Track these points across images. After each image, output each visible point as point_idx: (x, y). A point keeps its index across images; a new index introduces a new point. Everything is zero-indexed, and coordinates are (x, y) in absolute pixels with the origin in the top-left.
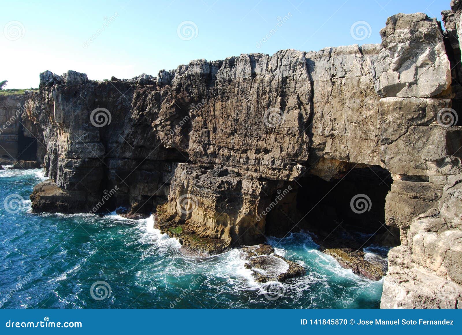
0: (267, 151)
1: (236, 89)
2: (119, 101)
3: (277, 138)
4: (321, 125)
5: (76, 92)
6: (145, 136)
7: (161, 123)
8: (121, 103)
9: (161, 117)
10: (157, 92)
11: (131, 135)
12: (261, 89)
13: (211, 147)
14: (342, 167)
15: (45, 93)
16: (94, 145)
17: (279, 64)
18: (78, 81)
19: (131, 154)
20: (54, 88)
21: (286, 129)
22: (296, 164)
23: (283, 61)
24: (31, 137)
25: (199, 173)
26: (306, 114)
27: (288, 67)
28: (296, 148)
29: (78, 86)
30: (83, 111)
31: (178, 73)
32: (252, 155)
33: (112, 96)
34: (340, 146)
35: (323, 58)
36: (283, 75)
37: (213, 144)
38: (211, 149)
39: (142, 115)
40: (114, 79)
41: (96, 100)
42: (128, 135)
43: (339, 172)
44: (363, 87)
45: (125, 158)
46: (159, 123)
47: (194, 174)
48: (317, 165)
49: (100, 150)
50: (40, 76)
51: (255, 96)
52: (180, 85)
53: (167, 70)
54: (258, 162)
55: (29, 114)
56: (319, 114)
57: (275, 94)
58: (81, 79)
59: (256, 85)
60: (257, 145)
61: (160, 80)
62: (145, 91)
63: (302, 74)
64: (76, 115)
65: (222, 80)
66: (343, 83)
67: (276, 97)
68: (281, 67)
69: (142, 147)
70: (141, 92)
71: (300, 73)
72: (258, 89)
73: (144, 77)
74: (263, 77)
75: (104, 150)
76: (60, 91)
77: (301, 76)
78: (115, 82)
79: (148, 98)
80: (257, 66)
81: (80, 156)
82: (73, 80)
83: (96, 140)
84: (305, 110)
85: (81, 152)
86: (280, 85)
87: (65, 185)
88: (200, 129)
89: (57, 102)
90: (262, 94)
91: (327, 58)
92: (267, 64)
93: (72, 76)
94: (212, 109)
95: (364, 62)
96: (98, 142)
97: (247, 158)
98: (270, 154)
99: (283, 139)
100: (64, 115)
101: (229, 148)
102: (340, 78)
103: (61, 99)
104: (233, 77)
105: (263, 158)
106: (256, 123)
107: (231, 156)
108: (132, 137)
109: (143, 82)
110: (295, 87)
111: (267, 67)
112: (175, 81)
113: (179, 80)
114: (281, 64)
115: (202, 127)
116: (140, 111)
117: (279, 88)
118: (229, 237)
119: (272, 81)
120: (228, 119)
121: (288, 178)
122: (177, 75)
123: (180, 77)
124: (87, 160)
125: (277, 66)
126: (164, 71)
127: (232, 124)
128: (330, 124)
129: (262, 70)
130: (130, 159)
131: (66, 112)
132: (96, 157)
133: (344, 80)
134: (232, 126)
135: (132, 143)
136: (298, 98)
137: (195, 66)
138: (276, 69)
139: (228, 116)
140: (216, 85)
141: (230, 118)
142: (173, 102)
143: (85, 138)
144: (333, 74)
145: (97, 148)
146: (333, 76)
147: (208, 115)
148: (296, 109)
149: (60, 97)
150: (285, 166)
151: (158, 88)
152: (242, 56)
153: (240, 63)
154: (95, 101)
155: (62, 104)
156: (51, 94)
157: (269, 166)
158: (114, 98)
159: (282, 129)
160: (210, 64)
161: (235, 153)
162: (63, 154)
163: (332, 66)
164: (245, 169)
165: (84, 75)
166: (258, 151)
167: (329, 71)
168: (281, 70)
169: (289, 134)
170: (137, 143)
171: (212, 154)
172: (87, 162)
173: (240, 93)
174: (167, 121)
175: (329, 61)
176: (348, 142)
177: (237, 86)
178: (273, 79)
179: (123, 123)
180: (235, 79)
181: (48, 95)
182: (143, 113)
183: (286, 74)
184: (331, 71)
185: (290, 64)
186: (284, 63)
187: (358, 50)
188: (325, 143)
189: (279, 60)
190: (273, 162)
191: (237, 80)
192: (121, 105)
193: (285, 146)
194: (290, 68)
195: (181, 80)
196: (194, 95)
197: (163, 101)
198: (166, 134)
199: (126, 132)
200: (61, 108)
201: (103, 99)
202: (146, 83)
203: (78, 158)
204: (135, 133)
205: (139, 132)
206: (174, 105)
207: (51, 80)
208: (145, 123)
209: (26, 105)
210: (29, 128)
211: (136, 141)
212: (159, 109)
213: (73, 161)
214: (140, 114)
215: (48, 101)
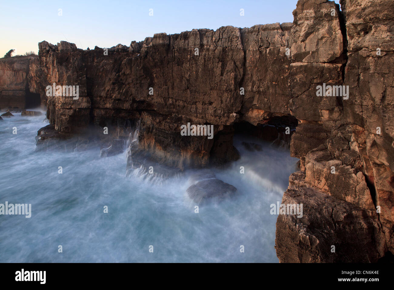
0: (211, 103)
1: (189, 56)
2: (101, 65)
3: (218, 93)
4: (251, 84)
5: (68, 58)
6: (121, 91)
7: (133, 82)
8: (103, 66)
9: (133, 77)
10: (130, 58)
11: (111, 91)
12: (207, 56)
13: (170, 100)
14: (266, 116)
15: (43, 59)
16: (83, 99)
17: (221, 37)
18: (69, 49)
19: (111, 105)
20: (50, 54)
21: (225, 87)
22: (232, 113)
23: (223, 36)
24: (35, 93)
25: (161, 119)
26: (240, 75)
27: (227, 39)
28: (232, 101)
29: (69, 54)
30: (73, 73)
31: (145, 43)
32: (200, 106)
33: (96, 61)
34: (264, 100)
35: (253, 33)
36: (223, 46)
37: (172, 98)
38: (170, 101)
39: (119, 76)
40: (96, 48)
41: (84, 64)
42: (108, 91)
43: (263, 118)
44: (281, 55)
45: (107, 108)
46: (131, 82)
47: (157, 120)
48: (248, 114)
49: (88, 102)
50: (39, 45)
51: (203, 61)
52: (147, 52)
53: (138, 41)
54: (204, 111)
55: (33, 75)
56: (250, 76)
57: (217, 60)
58: (71, 48)
59: (204, 53)
60: (204, 98)
61: (132, 49)
62: (120, 58)
63: (237, 45)
64: (68, 76)
65: (178, 49)
66: (268, 52)
67: (218, 62)
68: (222, 39)
69: (119, 100)
70: (118, 58)
71: (236, 44)
72: (204, 56)
73: (120, 47)
74: (208, 47)
75: (91, 103)
76: (55, 57)
77: (237, 46)
78: (98, 50)
79: (123, 62)
80: (205, 39)
81: (72, 107)
82: (65, 48)
83: (84, 94)
84: (239, 72)
85: (73, 104)
86: (222, 53)
87: (62, 128)
88: (162, 86)
89: (53, 65)
90: (208, 60)
91: (256, 34)
92: (212, 37)
93: (64, 45)
94: (171, 71)
95: (284, 37)
96: (86, 97)
97: (197, 108)
98: (213, 105)
99: (223, 94)
100: (59, 76)
101: (183, 101)
102: (265, 48)
104: (186, 47)
105: (208, 108)
106: (203, 82)
107: (185, 106)
108: (111, 92)
109: (119, 51)
110: (233, 55)
111: (212, 40)
112: (143, 50)
113: (146, 49)
114: (222, 37)
116: (117, 73)
117: (221, 56)
118: (183, 166)
119: (215, 50)
120: (183, 79)
121: (226, 123)
122: (145, 46)
123: (146, 46)
124: (77, 110)
125: (219, 39)
126: (135, 42)
127: (185, 82)
128: (258, 83)
129: (208, 42)
130: (110, 109)
131: (60, 73)
132: (84, 108)
133: (268, 50)
134: (185, 84)
135: (111, 97)
136: (235, 63)
137: (158, 39)
138: (218, 41)
139: (183, 77)
140: (174, 53)
141: (184, 78)
142: (142, 65)
144: (261, 45)
145: (85, 101)
146: (260, 47)
147: (168, 76)
148: (232, 71)
149: (55, 62)
150: (224, 114)
151: (130, 55)
152: (193, 30)
153: (192, 36)
154: (82, 65)
155: (57, 67)
156: (48, 59)
157: (212, 114)
158: (97, 62)
159: (222, 87)
160: (169, 37)
161: (188, 104)
162: (60, 105)
163: (260, 39)
164: (194, 117)
165: (73, 45)
166: (204, 103)
167: (257, 43)
168: (222, 42)
169: (228, 91)
170: (115, 97)
171: (170, 104)
172: (78, 111)
173: (192, 59)
174: (137, 80)
175: (257, 35)
176: (270, 96)
177: (189, 53)
178: (216, 49)
179: (105, 81)
180: (188, 48)
181: (46, 60)
182: (119, 74)
183: (226, 45)
184: (259, 43)
185: (229, 37)
186: (225, 36)
187: (280, 27)
188: (253, 98)
189: (221, 34)
190: (215, 111)
191: (190, 49)
192: (103, 68)
193: (224, 99)
194: (229, 40)
195: (147, 49)
196: (157, 60)
197: (134, 65)
198: (136, 90)
199: (107, 89)
200: (56, 70)
201: (89, 64)
202: (121, 52)
203: (71, 108)
204: (113, 89)
205: (117, 88)
206: (142, 68)
207: (48, 48)
208: (121, 82)
209: (31, 68)
210: (34, 86)
211: (114, 95)
212: (131, 71)
213: (67, 111)
214: (117, 75)
215: (46, 65)
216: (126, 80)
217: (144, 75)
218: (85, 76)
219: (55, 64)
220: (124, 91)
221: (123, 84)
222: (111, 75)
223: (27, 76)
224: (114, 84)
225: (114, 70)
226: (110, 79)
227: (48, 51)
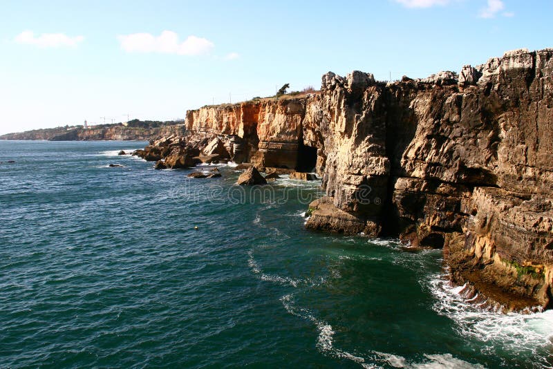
6: (441, 150)
7: (462, 135)
9: (463, 127)
10: (459, 94)
11: (423, 149)
13: (530, 170)
15: (326, 98)
16: (379, 159)
18: (362, 82)
19: (422, 173)
20: (336, 92)
24: (311, 146)
25: (509, 205)
30: (367, 118)
31: (487, 69)
37: (533, 167)
38: (530, 172)
39: (438, 125)
40: (405, 79)
41: (384, 105)
42: (419, 148)
45: (414, 177)
46: (459, 135)
47: (502, 205)
49: (385, 166)
50: (323, 78)
52: (490, 85)
53: (474, 66)
58: (367, 80)
61: (464, 80)
62: (443, 95)
64: (360, 124)
69: (436, 164)
70: (439, 94)
73: (443, 76)
75: (390, 166)
76: (343, 95)
78: (407, 82)
79: (447, 102)
81: (362, 172)
82: (357, 82)
83: (380, 153)
85: (363, 167)
87: (343, 204)
88: (515, 144)
89: (339, 107)
93: (357, 76)
94: (533, 117)
96: (383, 157)
100: (346, 123)
103: (344, 104)
108: (424, 151)
109: (441, 83)
112: (483, 80)
113: (488, 79)
115: (518, 142)
116: (436, 119)
122: (486, 73)
123: (489, 74)
124: (369, 177)
126: (469, 67)
130: (420, 179)
131: (349, 120)
132: (380, 174)
135: (423, 160)
137: (511, 60)
140: (541, 84)
142: (480, 107)
143: (369, 150)
145: (382, 163)
147: (527, 126)
149: (343, 102)
151: (460, 89)
155: (345, 110)
156: (333, 98)
160: (534, 55)
162: (343, 168)
165: (367, 75)
170: (431, 160)
171: (529, 178)
172: (370, 179)
174: (469, 132)
179: (414, 133)
181: (330, 99)
182: (439, 122)
195: (491, 79)
196: (508, 98)
197: (465, 106)
198: (467, 149)
199: (418, 145)
200: (343, 114)
201: (392, 104)
202: (444, 84)
203: (359, 174)
204: (428, 147)
205: (433, 145)
206: (479, 112)
207: (333, 83)
208: (442, 134)
209: (307, 110)
210: (310, 135)
211: (429, 157)
212: (460, 117)
213: (353, 177)
214: (436, 122)
215: (329, 107)
216: (451, 131)
217: (482, 124)
218: (384, 124)
219: (342, 105)
220: (446, 150)
221: (446, 138)
222: (426, 122)
223: (302, 121)
224: (428, 137)
225: (430, 115)
226: (423, 129)
227: (334, 87)
